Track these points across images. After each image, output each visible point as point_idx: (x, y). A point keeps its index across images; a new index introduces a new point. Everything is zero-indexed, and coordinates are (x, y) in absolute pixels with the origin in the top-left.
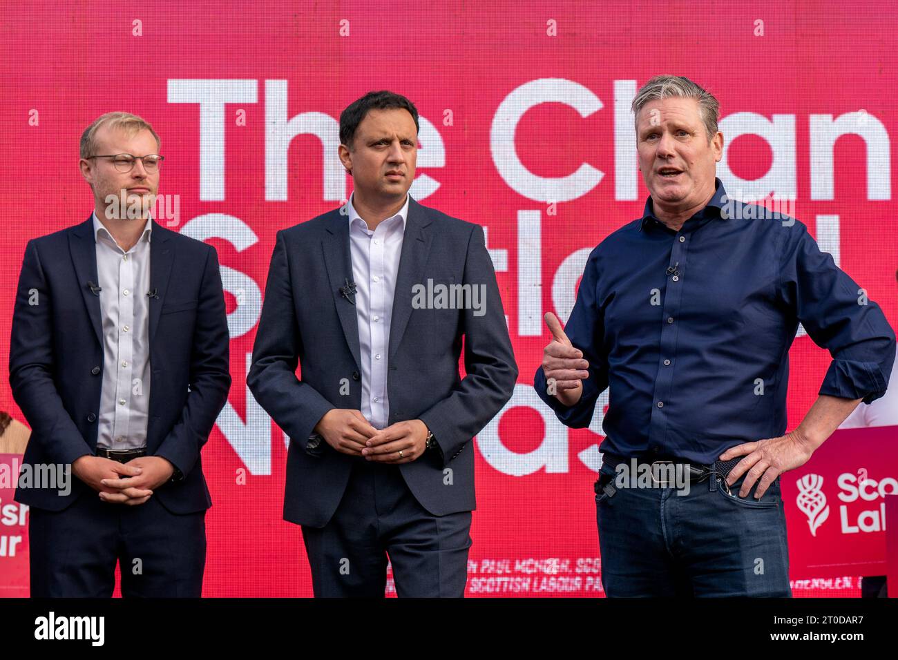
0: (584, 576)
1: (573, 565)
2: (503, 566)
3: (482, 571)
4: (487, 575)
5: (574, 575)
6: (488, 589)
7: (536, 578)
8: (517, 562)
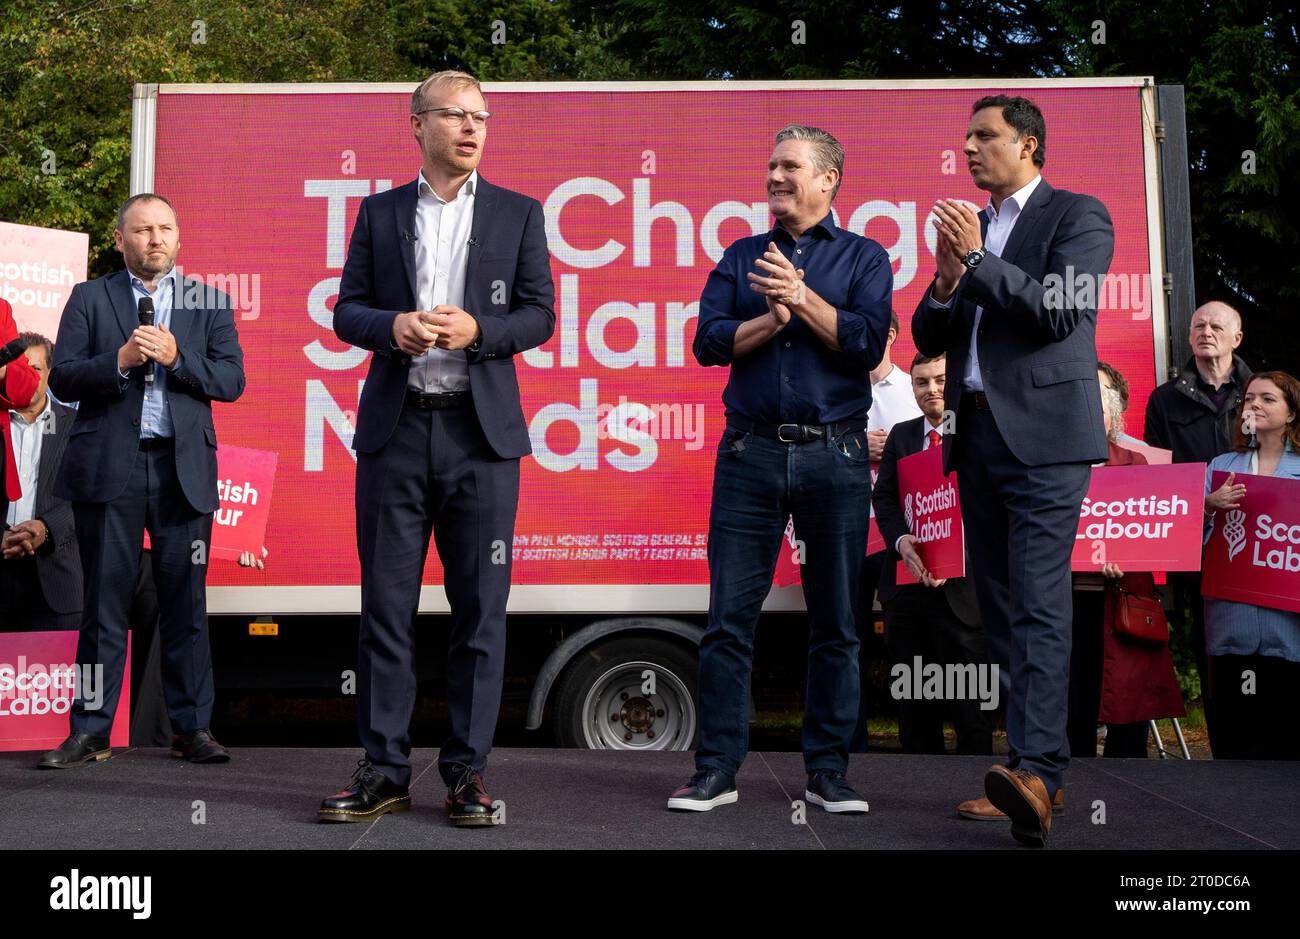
0: (609, 548)
1: (601, 540)
2: (548, 540)
3: (532, 543)
4: (535, 547)
5: (602, 547)
6: (537, 557)
7: (573, 549)
8: (559, 537)
